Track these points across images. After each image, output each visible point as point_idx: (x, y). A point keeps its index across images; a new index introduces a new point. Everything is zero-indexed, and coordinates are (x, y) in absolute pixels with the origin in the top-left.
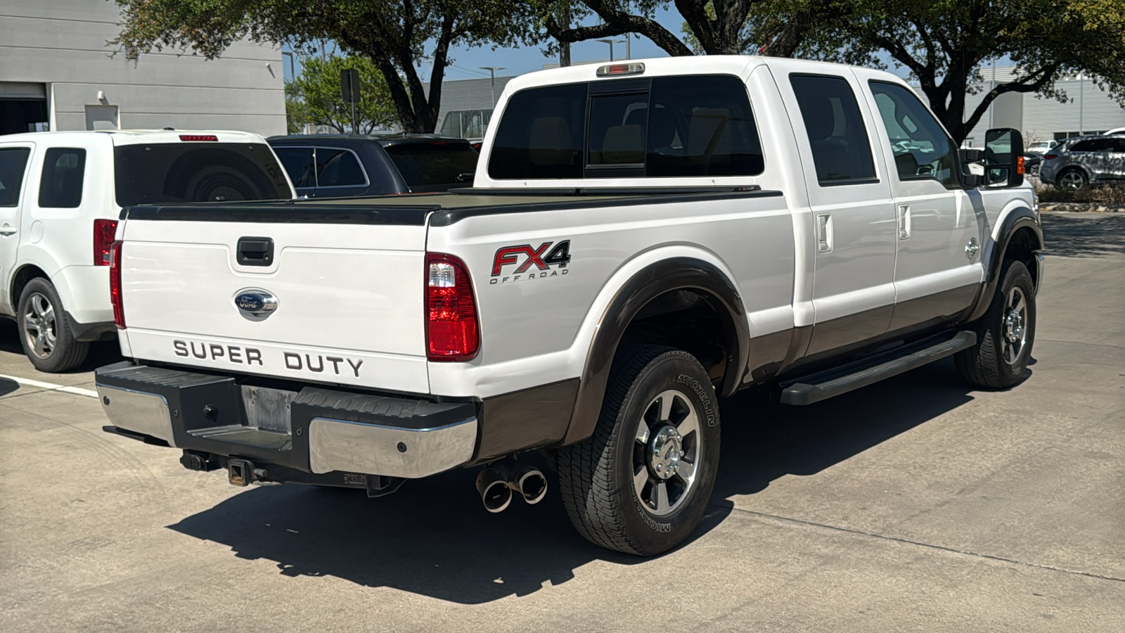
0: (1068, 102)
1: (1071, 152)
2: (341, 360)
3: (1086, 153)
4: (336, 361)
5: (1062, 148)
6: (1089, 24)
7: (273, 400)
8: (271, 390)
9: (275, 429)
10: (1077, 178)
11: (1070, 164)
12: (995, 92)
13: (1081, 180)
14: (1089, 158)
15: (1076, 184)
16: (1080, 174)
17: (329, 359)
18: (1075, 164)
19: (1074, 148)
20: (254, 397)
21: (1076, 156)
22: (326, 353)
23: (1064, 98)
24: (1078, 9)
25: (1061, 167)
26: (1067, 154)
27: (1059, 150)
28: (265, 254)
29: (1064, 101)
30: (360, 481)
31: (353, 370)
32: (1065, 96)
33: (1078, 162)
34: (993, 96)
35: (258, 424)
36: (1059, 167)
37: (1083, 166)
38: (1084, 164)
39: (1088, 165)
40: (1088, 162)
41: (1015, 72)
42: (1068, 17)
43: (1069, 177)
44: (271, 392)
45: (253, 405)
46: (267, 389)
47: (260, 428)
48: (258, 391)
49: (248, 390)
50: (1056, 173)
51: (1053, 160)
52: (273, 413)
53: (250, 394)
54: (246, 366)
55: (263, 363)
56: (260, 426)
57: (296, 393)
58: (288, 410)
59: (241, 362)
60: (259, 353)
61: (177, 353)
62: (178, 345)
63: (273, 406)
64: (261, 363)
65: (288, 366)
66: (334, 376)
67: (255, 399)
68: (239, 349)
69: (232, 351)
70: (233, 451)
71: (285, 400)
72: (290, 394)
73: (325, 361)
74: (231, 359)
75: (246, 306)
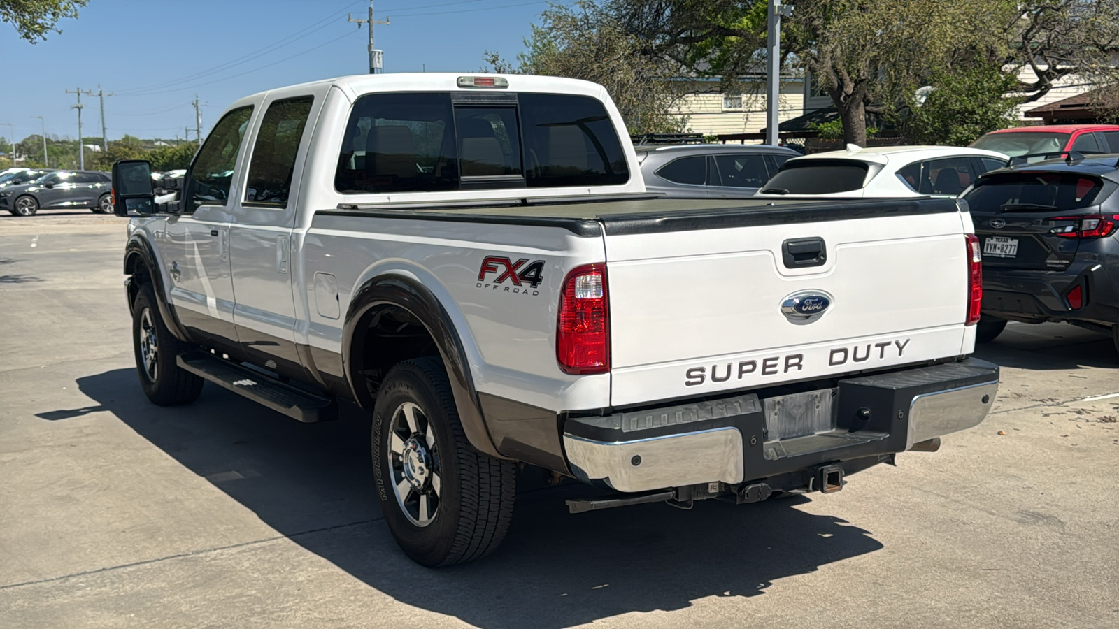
2: (889, 344)
4: (882, 346)
7: (801, 404)
8: (798, 394)
9: (800, 434)
17: (876, 345)
20: (777, 407)
22: (873, 341)
28: (820, 254)
31: (898, 350)
35: (780, 435)
44: (798, 397)
45: (776, 417)
46: (794, 395)
47: (781, 439)
48: (783, 400)
49: (771, 402)
52: (799, 418)
53: (774, 405)
54: (781, 377)
55: (803, 367)
56: (782, 437)
57: (830, 390)
58: (817, 410)
59: (775, 372)
60: (800, 357)
61: (688, 384)
62: (693, 374)
63: (800, 410)
64: (800, 367)
65: (831, 363)
66: (874, 362)
67: (779, 410)
68: (776, 359)
69: (768, 363)
70: (824, 458)
71: (817, 400)
72: (822, 393)
73: (873, 348)
74: (764, 373)
75: (810, 309)
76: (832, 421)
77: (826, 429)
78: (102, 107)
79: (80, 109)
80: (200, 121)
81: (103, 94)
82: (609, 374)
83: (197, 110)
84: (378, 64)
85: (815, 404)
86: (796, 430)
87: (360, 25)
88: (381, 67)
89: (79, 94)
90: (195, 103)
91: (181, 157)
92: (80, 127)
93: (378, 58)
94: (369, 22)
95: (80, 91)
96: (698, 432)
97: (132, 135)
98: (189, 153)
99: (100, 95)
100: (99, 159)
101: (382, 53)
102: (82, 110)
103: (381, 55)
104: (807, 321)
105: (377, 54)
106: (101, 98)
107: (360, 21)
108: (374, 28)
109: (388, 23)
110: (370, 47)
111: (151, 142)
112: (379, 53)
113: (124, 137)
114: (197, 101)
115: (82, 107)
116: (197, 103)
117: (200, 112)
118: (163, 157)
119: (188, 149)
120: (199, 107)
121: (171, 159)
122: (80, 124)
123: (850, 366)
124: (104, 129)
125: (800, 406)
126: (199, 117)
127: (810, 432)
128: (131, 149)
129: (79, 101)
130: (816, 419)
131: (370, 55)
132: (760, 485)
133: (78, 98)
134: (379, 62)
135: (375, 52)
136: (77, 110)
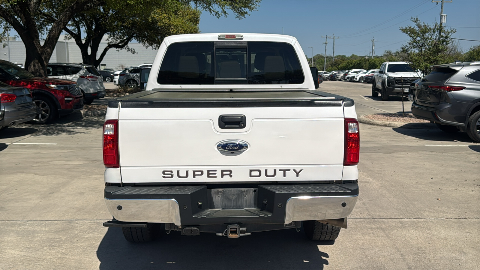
0: (136, 54)
1: (130, 73)
2: (289, 170)
3: (136, 73)
4: (284, 171)
5: (126, 71)
6: (159, 23)
7: (234, 193)
8: (233, 189)
9: (234, 208)
10: (133, 83)
11: (130, 78)
12: (108, 47)
13: (135, 84)
14: (137, 75)
15: (133, 86)
16: (135, 82)
17: (280, 170)
18: (132, 78)
19: (131, 72)
20: (220, 194)
21: (133, 75)
22: (278, 168)
23: (134, 52)
24: (155, 17)
25: (127, 79)
26: (129, 74)
27: (125, 72)
28: (241, 123)
29: (134, 53)
30: (291, 225)
31: (296, 174)
32: (134, 51)
33: (133, 77)
34: (107, 49)
35: (222, 207)
36: (126, 79)
37: (135, 79)
38: (136, 78)
39: (137, 79)
40: (137, 77)
41: (108, 40)
42: (150, 20)
43: (130, 83)
44: (233, 190)
45: (219, 198)
46: (230, 189)
48: (223, 191)
49: (216, 191)
50: (125, 81)
51: (124, 76)
52: (234, 200)
53: (218, 193)
54: (219, 179)
55: (233, 176)
56: (223, 208)
57: (253, 189)
58: (245, 197)
59: (216, 177)
60: (231, 171)
61: (164, 177)
62: (166, 173)
63: (235, 196)
64: (231, 176)
65: (251, 176)
66: (279, 178)
67: (221, 195)
68: (216, 171)
69: (210, 172)
70: (229, 221)
71: (244, 193)
72: (248, 190)
73: (278, 171)
74: (208, 176)
75: (230, 149)
76: (255, 204)
77: (251, 207)
78: (334, 43)
79: (326, 44)
80: (374, 48)
81: (335, 38)
82: (119, 168)
83: (373, 43)
84: (444, 21)
85: (243, 195)
86: (232, 205)
87: (437, 3)
88: (445, 22)
89: (326, 38)
90: (372, 40)
91: (358, 63)
92: (326, 51)
93: (444, 18)
94: (441, 2)
95: (327, 36)
96: (153, 199)
97: (355, 54)
98: (361, 62)
99: (334, 38)
100: (331, 64)
101: (446, 16)
102: (327, 44)
103: (446, 17)
104: (233, 154)
105: (444, 16)
106: (334, 39)
107: (437, 2)
108: (444, 5)
109: (451, 2)
110: (441, 13)
111: (364, 57)
112: (445, 16)
113: (352, 55)
114: (373, 39)
115: (327, 43)
116: (373, 40)
117: (374, 44)
118: (351, 64)
119: (361, 60)
120: (374, 42)
121: (354, 64)
122: (326, 50)
123: (263, 178)
124: (334, 52)
125: (234, 195)
126: (374, 46)
127: (242, 207)
128: (343, 60)
129: (326, 41)
130: (244, 202)
131: (441, 17)
132: (192, 228)
133: (326, 39)
134: (444, 20)
135: (443, 16)
136: (325, 44)
